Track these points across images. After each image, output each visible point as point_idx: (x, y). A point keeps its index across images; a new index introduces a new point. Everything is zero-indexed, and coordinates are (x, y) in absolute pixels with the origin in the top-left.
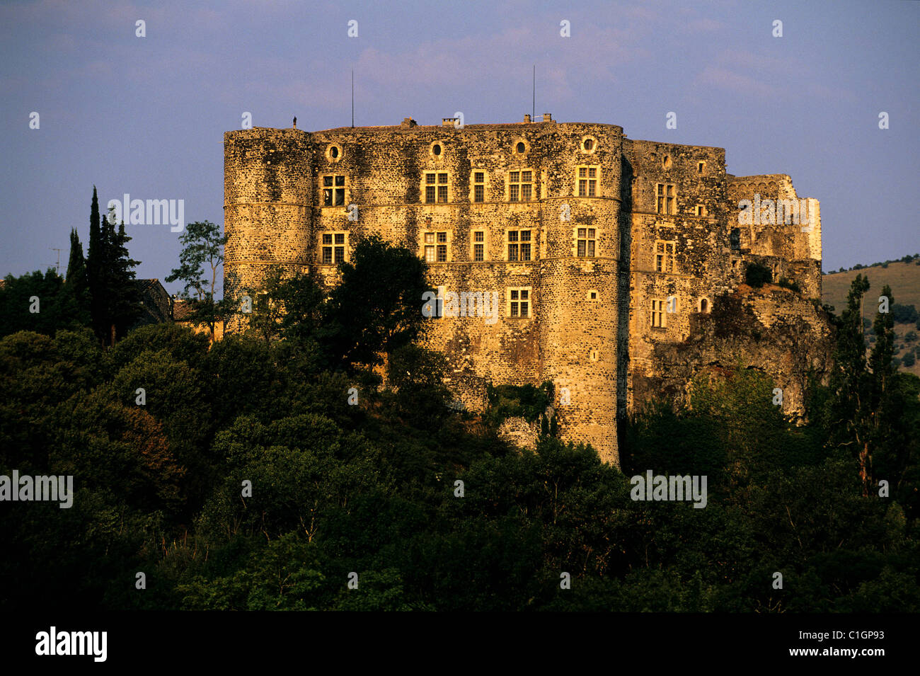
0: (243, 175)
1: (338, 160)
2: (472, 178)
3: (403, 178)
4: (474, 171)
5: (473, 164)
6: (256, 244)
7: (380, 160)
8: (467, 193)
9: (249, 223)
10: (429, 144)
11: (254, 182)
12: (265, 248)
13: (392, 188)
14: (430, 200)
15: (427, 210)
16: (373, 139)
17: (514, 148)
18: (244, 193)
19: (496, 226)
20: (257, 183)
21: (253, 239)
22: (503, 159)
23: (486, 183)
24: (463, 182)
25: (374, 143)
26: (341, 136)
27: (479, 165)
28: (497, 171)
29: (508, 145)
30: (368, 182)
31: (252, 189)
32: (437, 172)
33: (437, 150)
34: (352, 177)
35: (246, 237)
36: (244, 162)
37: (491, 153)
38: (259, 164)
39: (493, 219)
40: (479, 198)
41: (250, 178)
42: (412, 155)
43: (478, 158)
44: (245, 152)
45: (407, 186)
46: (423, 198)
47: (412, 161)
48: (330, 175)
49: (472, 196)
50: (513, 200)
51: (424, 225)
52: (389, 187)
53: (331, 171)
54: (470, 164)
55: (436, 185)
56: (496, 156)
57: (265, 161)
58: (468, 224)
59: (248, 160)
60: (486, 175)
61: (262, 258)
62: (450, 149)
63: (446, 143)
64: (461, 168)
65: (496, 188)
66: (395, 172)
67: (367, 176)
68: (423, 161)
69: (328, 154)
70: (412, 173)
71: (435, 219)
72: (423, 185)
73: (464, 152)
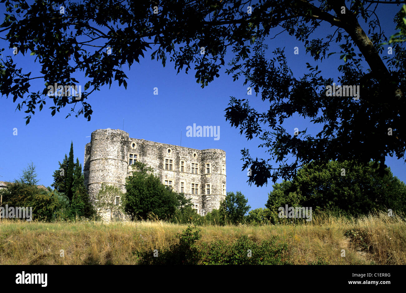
0: (112, 147)
1: (135, 148)
2: (180, 163)
3: (158, 159)
4: (181, 161)
5: (181, 158)
6: (116, 176)
7: (150, 151)
8: (179, 168)
9: (114, 167)
10: (166, 148)
11: (117, 151)
12: (119, 178)
13: (154, 162)
14: (167, 168)
15: (166, 172)
16: (148, 143)
17: (193, 155)
18: (112, 154)
19: (188, 181)
20: (118, 151)
21: (115, 173)
22: (189, 158)
23: (185, 165)
24: (177, 163)
25: (148, 145)
26: (137, 140)
27: (183, 159)
28: (188, 162)
29: (191, 154)
30: (145, 158)
31: (116, 153)
32: (169, 159)
33: (169, 151)
34: (140, 155)
35: (112, 172)
36: (113, 142)
37: (186, 155)
38: (119, 144)
39: (187, 178)
40: (182, 170)
41: (115, 148)
42: (161, 151)
43: (182, 156)
44: (113, 138)
45: (159, 162)
46: (164, 167)
47: (161, 154)
48: (132, 153)
49: (180, 169)
50: (193, 173)
51: (165, 177)
52: (153, 161)
53: (133, 152)
54: (179, 158)
55: (169, 163)
56: (188, 157)
57: (121, 143)
58: (179, 179)
59: (114, 141)
60: (185, 162)
61: (118, 182)
62: (174, 152)
63: (172, 149)
64: (177, 159)
65: (188, 168)
66: (155, 156)
67: (145, 156)
68: (165, 154)
69: (131, 145)
70: (161, 158)
71: (168, 176)
72: (164, 163)
73: (178, 153)
